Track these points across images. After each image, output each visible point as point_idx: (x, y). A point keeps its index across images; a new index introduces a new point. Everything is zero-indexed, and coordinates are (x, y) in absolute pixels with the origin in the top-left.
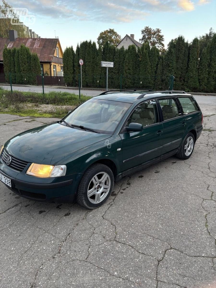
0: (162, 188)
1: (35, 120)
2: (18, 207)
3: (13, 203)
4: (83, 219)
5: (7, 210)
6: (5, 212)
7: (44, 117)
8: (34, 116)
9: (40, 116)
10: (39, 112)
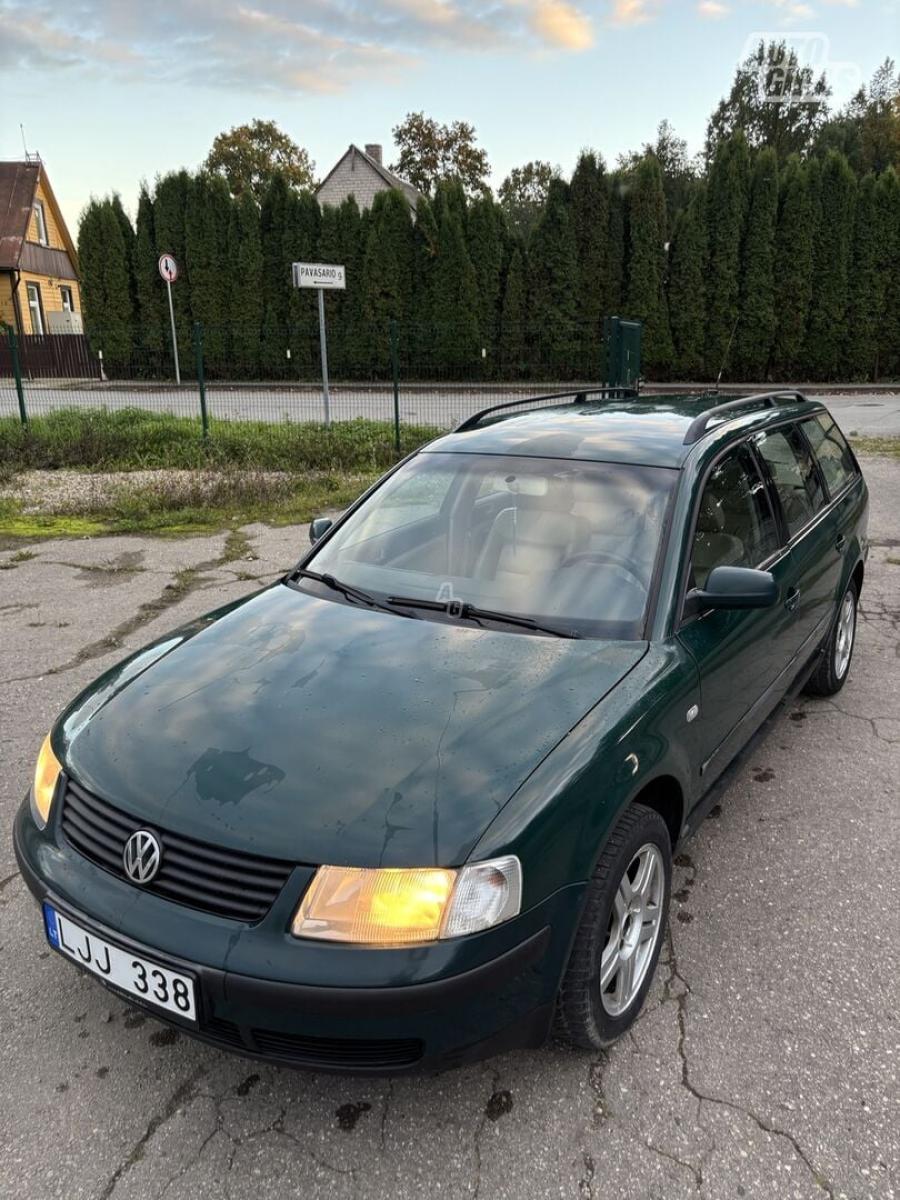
0: (843, 860)
1: (28, 557)
2: (201, 1105)
3: (158, 1078)
4: (596, 1115)
5: (146, 1138)
6: (137, 1154)
7: (63, 536)
8: (13, 531)
9: (45, 531)
10: (30, 509)
